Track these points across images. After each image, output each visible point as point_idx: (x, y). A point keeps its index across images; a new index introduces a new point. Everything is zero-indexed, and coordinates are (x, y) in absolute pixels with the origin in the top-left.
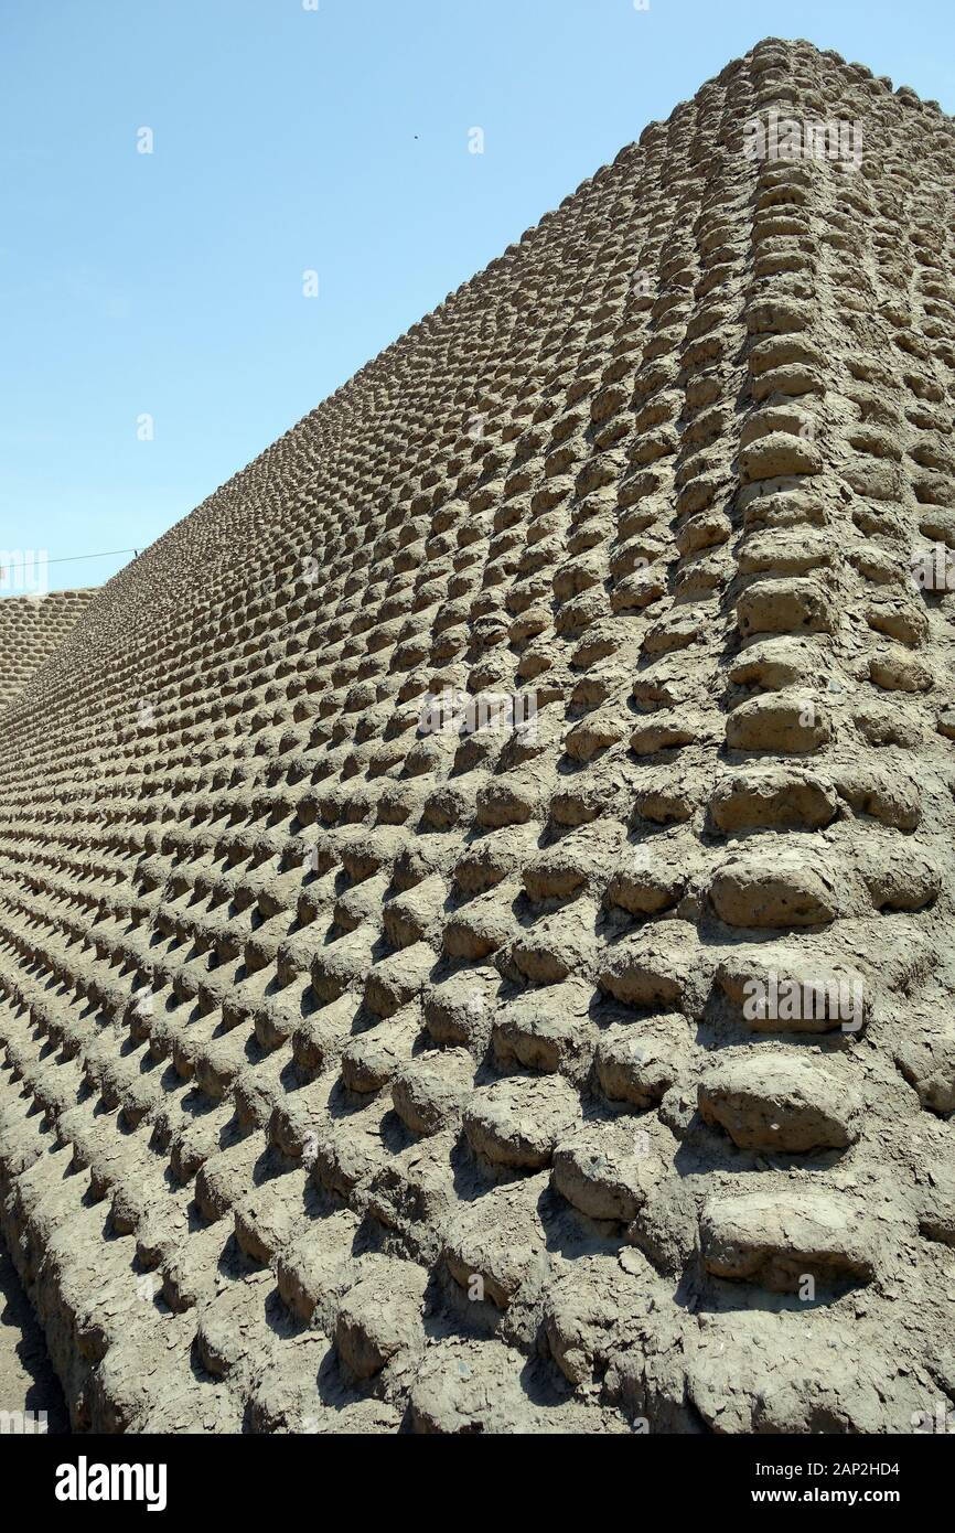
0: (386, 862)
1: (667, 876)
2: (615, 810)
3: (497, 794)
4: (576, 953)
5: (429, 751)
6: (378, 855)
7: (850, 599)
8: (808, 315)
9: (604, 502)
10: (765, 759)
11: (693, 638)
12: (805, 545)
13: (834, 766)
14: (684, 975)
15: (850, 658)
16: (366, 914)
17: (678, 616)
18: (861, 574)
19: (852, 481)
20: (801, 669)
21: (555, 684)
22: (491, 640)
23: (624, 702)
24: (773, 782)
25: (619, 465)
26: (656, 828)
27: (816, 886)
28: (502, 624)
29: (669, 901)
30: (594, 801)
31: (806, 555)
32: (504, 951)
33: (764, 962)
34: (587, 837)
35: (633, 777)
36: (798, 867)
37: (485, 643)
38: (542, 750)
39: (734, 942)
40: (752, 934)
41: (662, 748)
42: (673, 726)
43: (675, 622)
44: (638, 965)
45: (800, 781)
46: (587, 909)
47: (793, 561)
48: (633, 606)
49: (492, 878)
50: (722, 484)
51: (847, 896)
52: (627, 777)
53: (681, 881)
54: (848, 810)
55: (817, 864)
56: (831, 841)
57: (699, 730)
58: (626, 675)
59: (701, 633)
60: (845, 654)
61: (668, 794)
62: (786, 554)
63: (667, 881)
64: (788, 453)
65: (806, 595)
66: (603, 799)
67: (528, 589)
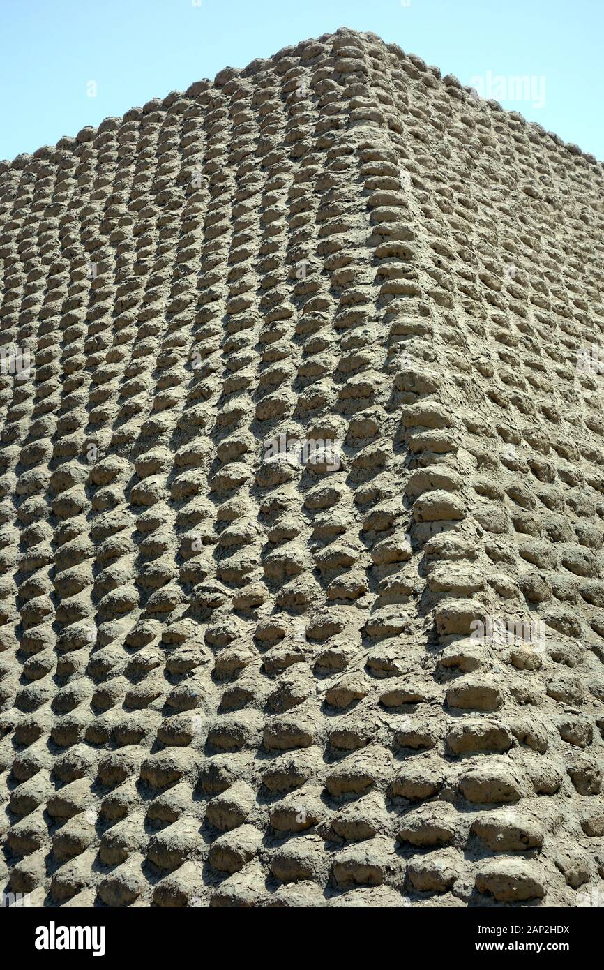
1: (431, 778)
2: (379, 740)
3: (285, 728)
4: (380, 822)
7: (493, 610)
11: (402, 630)
12: (470, 577)
13: (507, 718)
14: (454, 828)
15: (501, 650)
17: (391, 614)
18: (497, 592)
19: (482, 521)
20: (481, 660)
22: (213, 604)
23: (362, 669)
24: (482, 728)
26: (414, 752)
27: (513, 782)
29: (436, 791)
30: (365, 735)
31: (472, 584)
32: (324, 824)
33: (499, 818)
34: (368, 756)
35: (388, 721)
36: (503, 772)
38: (306, 698)
39: (476, 810)
40: (484, 806)
41: (404, 703)
42: (411, 691)
43: (389, 618)
44: (428, 824)
45: (496, 727)
46: (378, 798)
47: (464, 588)
48: (346, 599)
49: (298, 781)
50: (399, 515)
51: (525, 787)
52: (384, 720)
53: (441, 781)
54: (517, 742)
55: (510, 771)
56: (512, 758)
57: (426, 694)
58: (357, 650)
59: (407, 627)
60: (497, 648)
61: (421, 732)
62: (460, 583)
63: (432, 781)
64: (448, 507)
66: (371, 734)
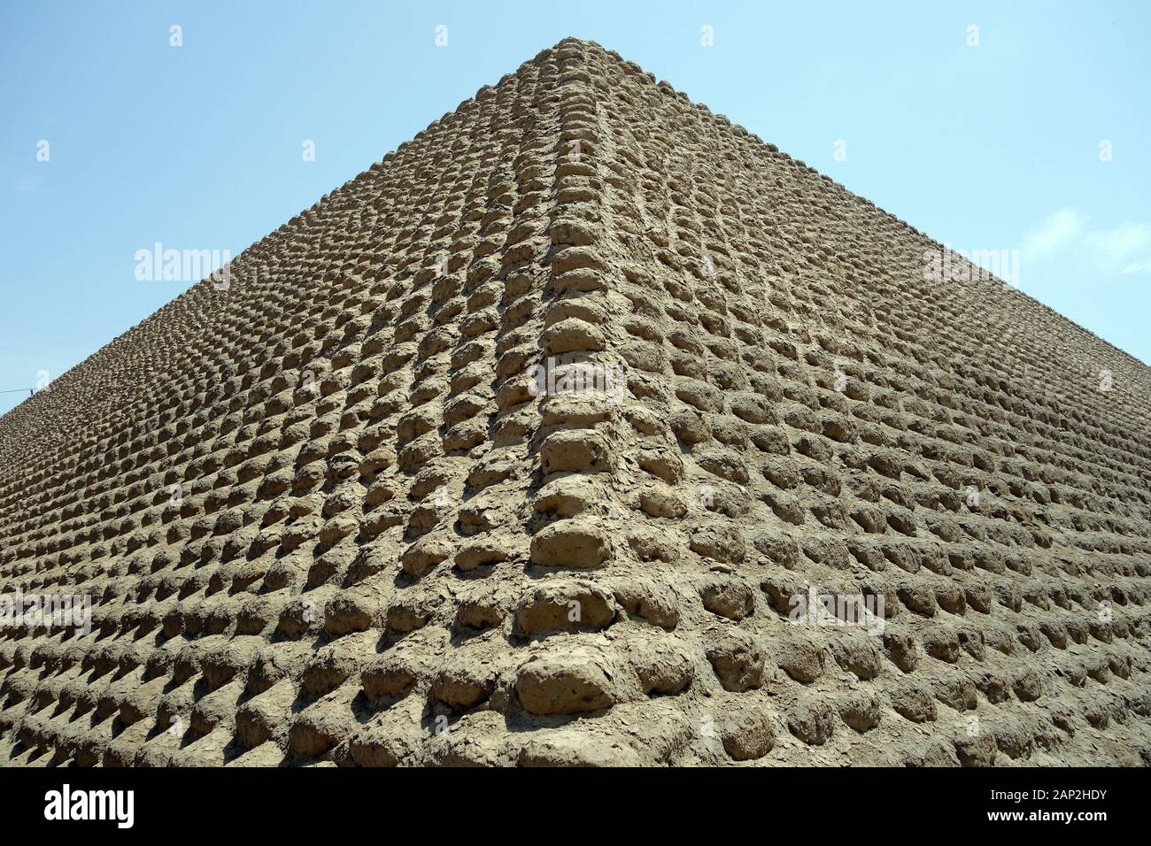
0: (242, 669)
1: (480, 673)
2: (441, 617)
3: (343, 606)
4: (404, 744)
5: (287, 569)
6: (235, 663)
7: (625, 446)
8: (595, 234)
9: (440, 365)
10: (561, 573)
11: (507, 474)
12: (592, 404)
13: (613, 578)
14: (493, 759)
15: (626, 492)
16: (220, 718)
17: (495, 457)
18: (634, 427)
19: (627, 357)
20: (589, 501)
21: (396, 511)
22: (344, 474)
23: (451, 526)
24: (566, 592)
25: (453, 336)
26: (474, 632)
27: (599, 678)
28: (354, 461)
29: (480, 696)
30: (424, 611)
31: (593, 412)
32: (343, 746)
33: (558, 745)
34: (417, 642)
35: (456, 590)
36: (585, 662)
37: (339, 477)
38: (383, 567)
39: (534, 728)
40: (548, 720)
41: (480, 565)
42: (489, 547)
43: (493, 462)
44: (455, 752)
45: (587, 591)
46: (415, 705)
47: (583, 416)
48: (461, 449)
49: (335, 680)
50: (531, 355)
51: (623, 685)
52: (452, 589)
53: (492, 677)
54: (624, 613)
55: (600, 659)
56: (611, 639)
57: (510, 550)
58: (453, 504)
59: (513, 471)
60: (622, 489)
61: (484, 603)
62: (578, 411)
63: (480, 678)
64: (579, 334)
65: (592, 443)
66: (431, 609)
67: (377, 432)
